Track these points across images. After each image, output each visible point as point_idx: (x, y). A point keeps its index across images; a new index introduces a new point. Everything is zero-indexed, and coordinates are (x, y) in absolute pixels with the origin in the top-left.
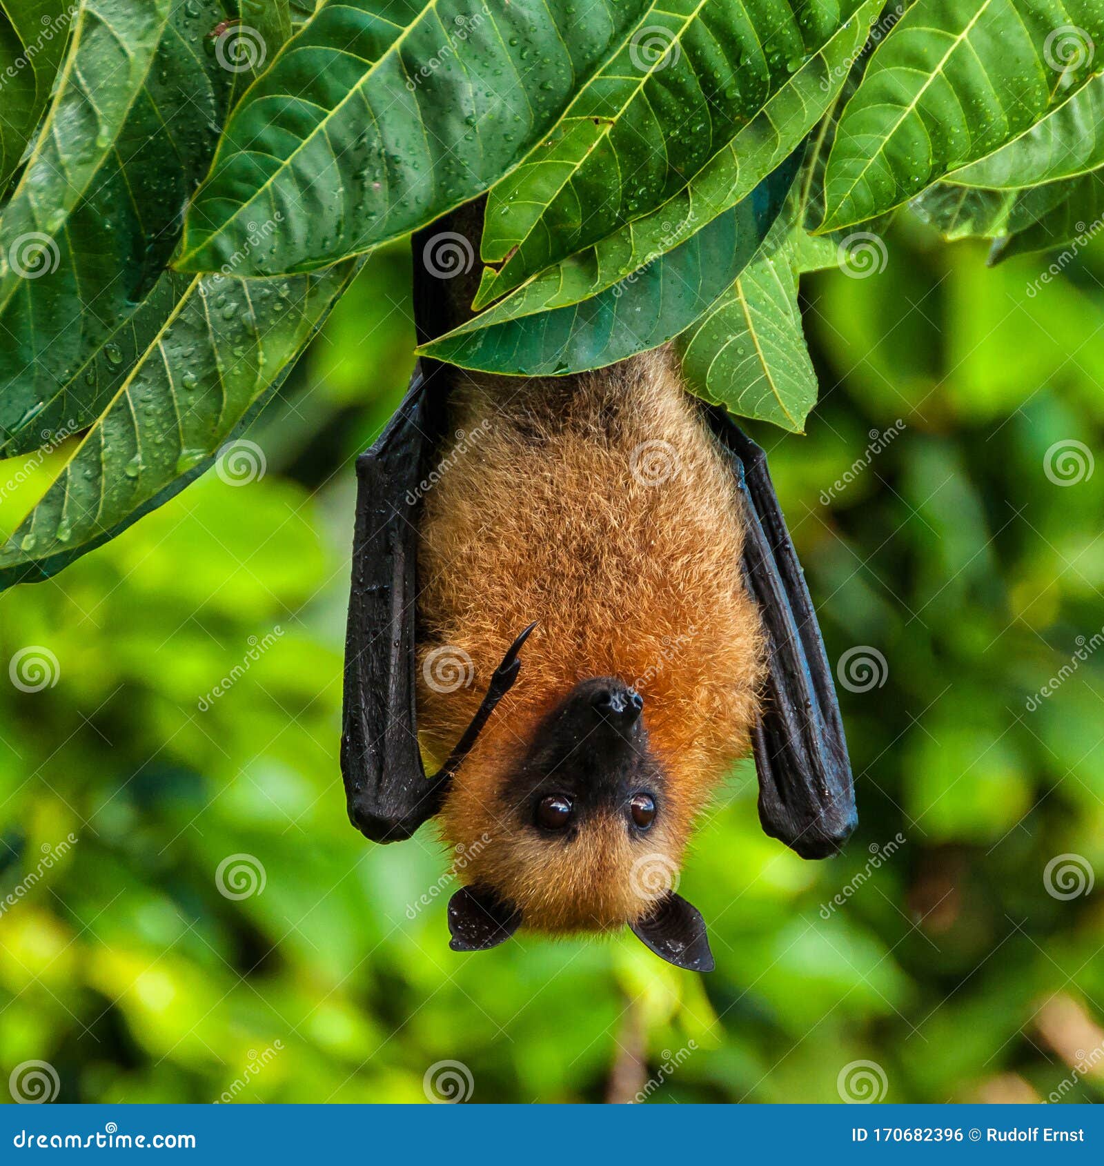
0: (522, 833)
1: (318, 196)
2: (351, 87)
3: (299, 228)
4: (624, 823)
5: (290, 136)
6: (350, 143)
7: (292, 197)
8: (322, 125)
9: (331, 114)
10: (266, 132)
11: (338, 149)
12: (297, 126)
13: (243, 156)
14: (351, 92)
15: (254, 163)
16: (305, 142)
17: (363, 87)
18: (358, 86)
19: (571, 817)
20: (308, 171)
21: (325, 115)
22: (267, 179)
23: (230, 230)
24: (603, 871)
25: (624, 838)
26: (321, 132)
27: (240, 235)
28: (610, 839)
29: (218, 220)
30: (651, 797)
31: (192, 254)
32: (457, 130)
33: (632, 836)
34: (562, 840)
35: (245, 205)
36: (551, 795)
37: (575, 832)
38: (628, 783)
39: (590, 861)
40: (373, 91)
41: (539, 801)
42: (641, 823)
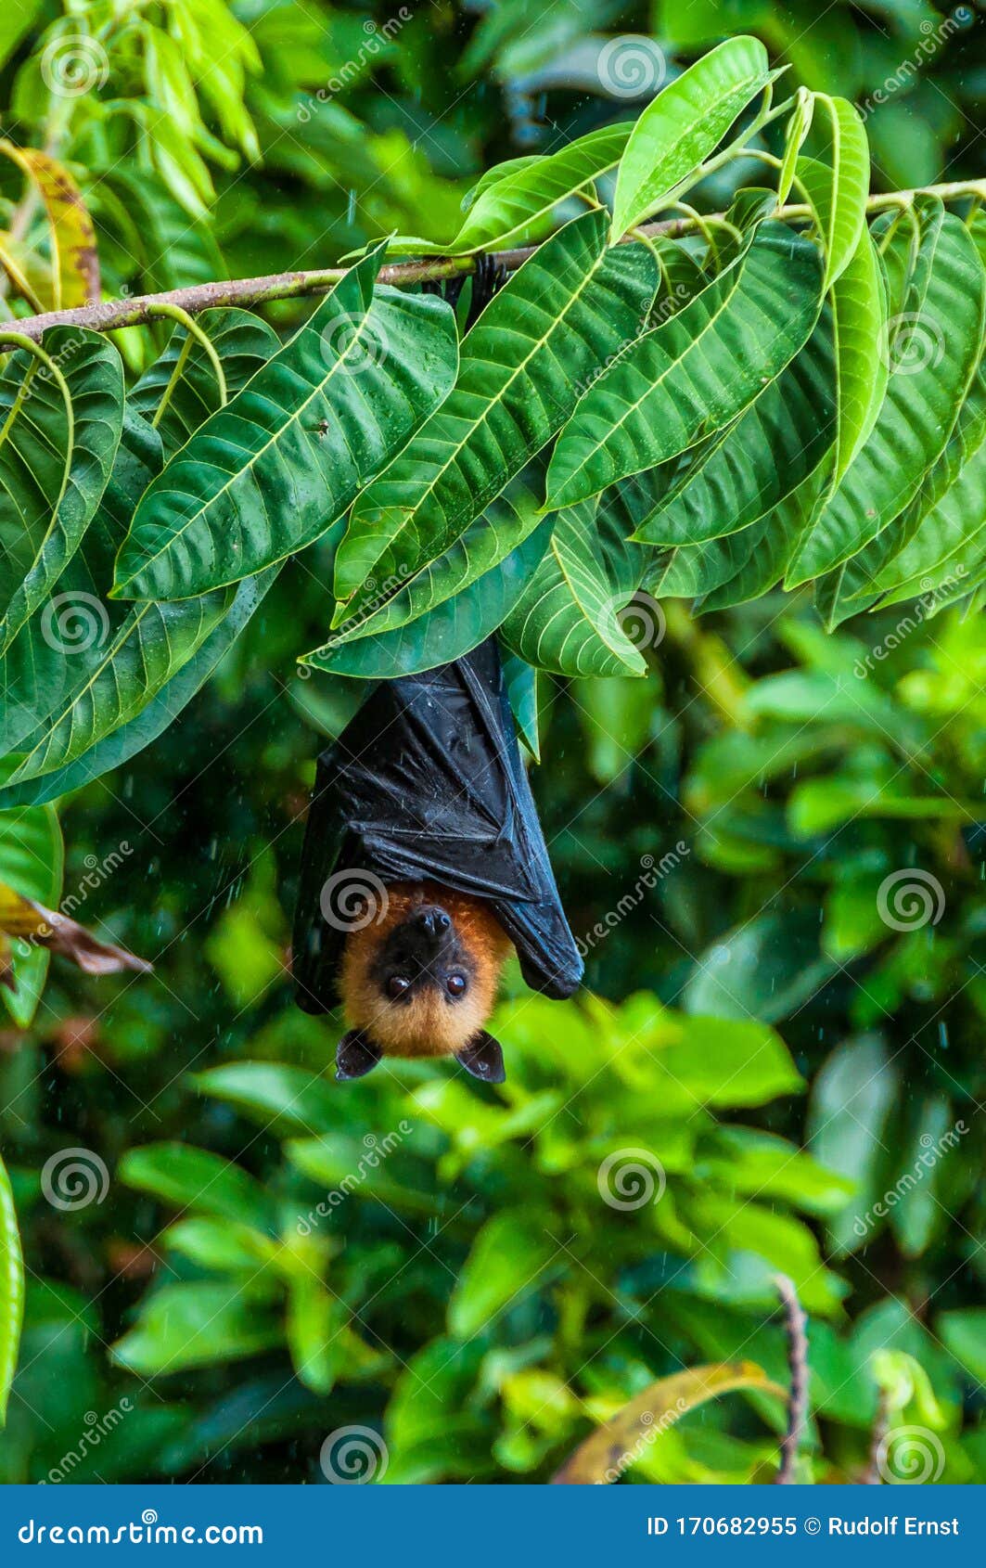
0: (381, 998)
1: (200, 554)
2: (220, 489)
3: (187, 573)
4: (442, 994)
5: (181, 516)
6: (219, 521)
7: (183, 554)
8: (202, 511)
9: (208, 504)
10: (165, 514)
11: (212, 526)
12: (187, 511)
13: (150, 528)
14: (221, 491)
15: (156, 532)
16: (191, 521)
17: (228, 488)
18: (225, 488)
19: (409, 990)
20: (193, 538)
21: (205, 505)
22: (167, 543)
23: (144, 573)
24: (429, 1023)
25: (442, 1005)
26: (201, 514)
27: (150, 577)
28: (432, 1003)
29: (135, 568)
30: (461, 976)
31: (120, 588)
32: (288, 515)
33: (447, 1001)
34: (402, 1004)
35: (154, 558)
36: (398, 976)
37: (411, 1000)
38: (445, 969)
39: (421, 1017)
40: (235, 490)
41: (390, 979)
42: (455, 993)
